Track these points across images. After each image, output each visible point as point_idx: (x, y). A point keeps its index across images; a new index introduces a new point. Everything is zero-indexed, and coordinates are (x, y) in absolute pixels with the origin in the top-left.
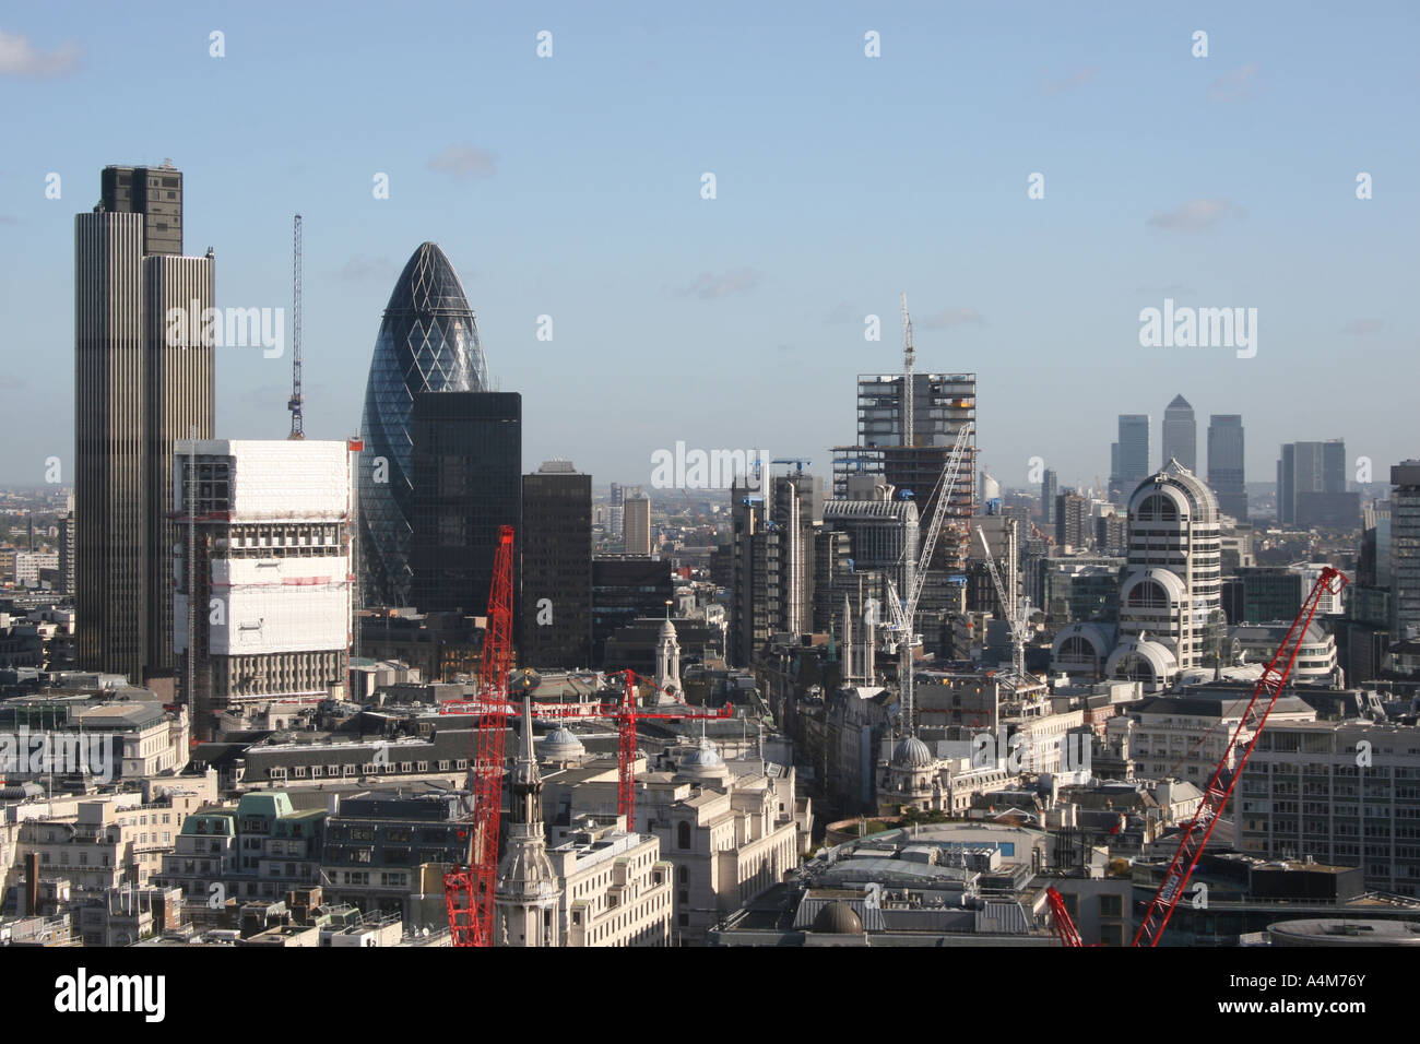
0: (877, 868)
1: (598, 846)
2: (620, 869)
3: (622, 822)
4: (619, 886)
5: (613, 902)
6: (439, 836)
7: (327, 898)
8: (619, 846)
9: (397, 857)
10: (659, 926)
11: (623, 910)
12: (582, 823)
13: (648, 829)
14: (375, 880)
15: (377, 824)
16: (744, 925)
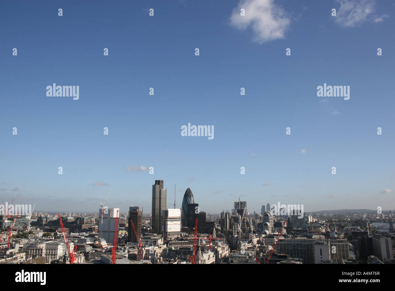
0: (237, 255)
1: (207, 253)
2: (209, 256)
3: (209, 250)
4: (209, 257)
5: (209, 259)
6: (190, 252)
7: (178, 258)
8: (209, 253)
9: (185, 254)
10: (214, 262)
11: (210, 260)
12: (205, 251)
13: (212, 251)
14: (183, 257)
15: (183, 250)
16: (223, 262)
